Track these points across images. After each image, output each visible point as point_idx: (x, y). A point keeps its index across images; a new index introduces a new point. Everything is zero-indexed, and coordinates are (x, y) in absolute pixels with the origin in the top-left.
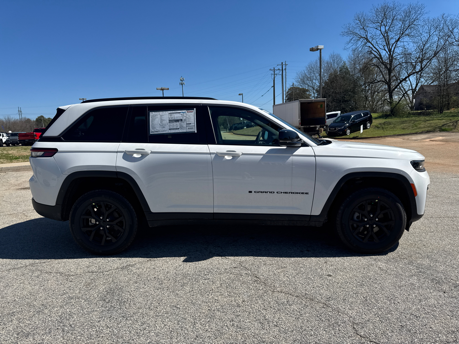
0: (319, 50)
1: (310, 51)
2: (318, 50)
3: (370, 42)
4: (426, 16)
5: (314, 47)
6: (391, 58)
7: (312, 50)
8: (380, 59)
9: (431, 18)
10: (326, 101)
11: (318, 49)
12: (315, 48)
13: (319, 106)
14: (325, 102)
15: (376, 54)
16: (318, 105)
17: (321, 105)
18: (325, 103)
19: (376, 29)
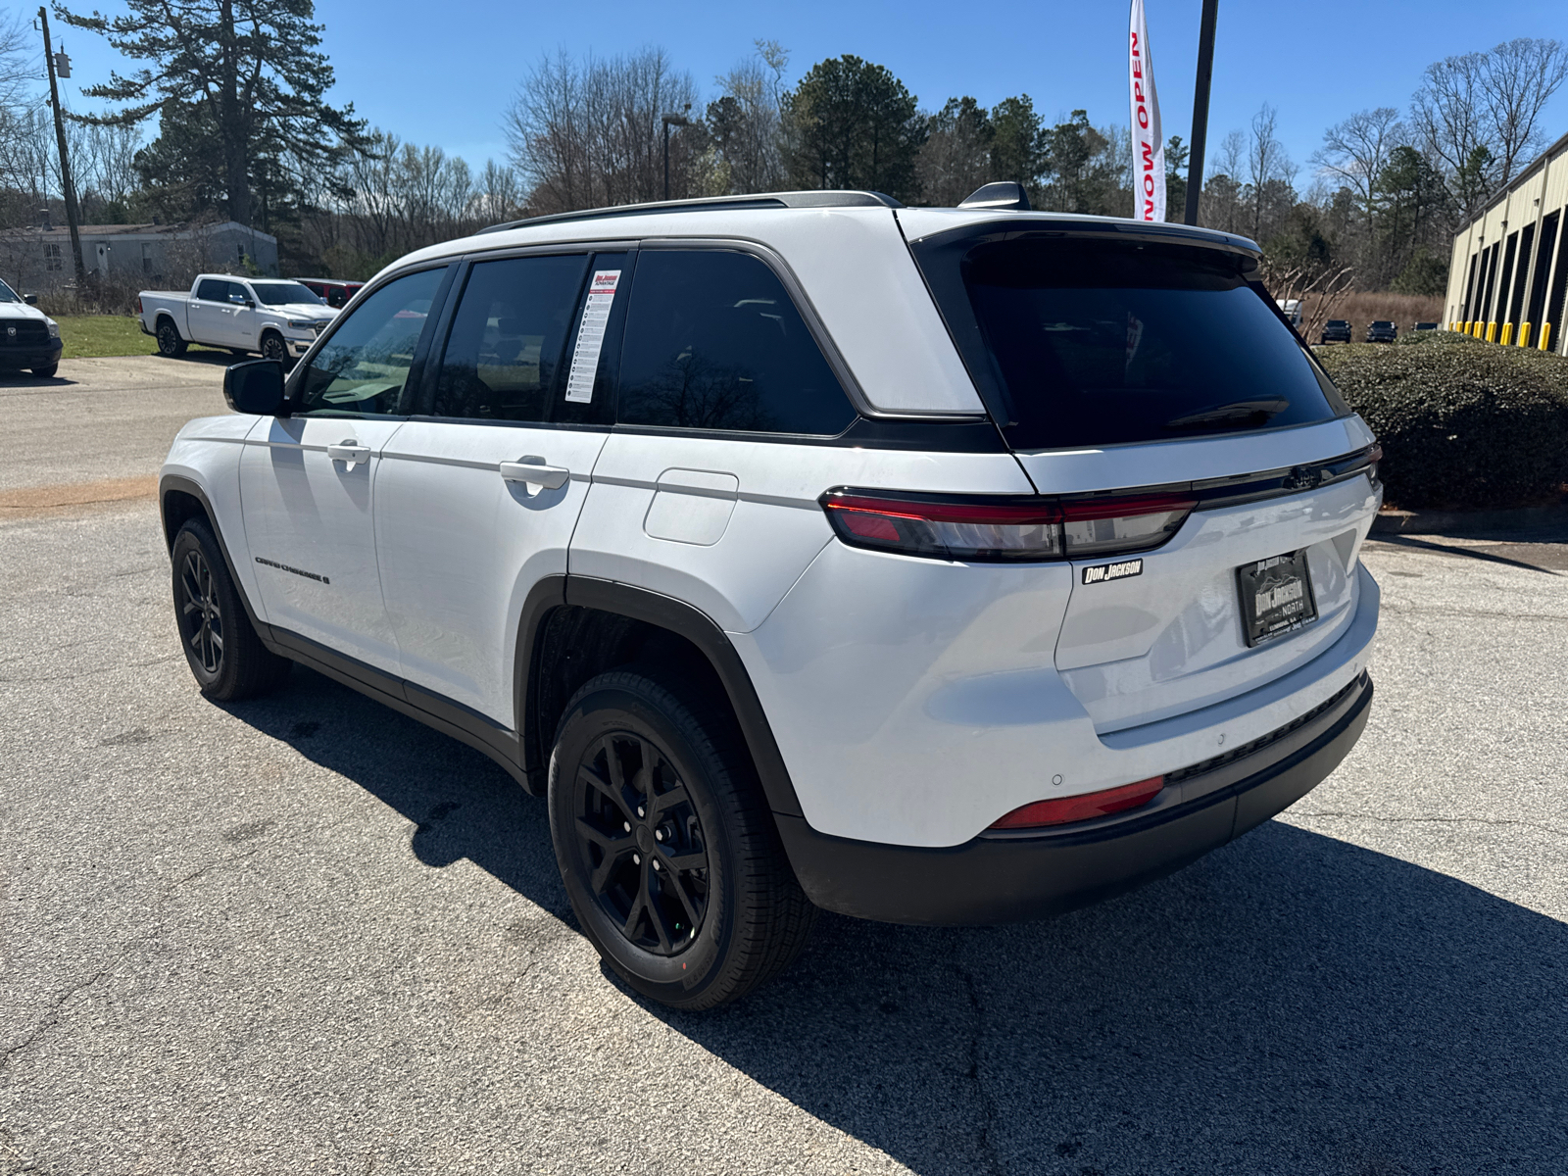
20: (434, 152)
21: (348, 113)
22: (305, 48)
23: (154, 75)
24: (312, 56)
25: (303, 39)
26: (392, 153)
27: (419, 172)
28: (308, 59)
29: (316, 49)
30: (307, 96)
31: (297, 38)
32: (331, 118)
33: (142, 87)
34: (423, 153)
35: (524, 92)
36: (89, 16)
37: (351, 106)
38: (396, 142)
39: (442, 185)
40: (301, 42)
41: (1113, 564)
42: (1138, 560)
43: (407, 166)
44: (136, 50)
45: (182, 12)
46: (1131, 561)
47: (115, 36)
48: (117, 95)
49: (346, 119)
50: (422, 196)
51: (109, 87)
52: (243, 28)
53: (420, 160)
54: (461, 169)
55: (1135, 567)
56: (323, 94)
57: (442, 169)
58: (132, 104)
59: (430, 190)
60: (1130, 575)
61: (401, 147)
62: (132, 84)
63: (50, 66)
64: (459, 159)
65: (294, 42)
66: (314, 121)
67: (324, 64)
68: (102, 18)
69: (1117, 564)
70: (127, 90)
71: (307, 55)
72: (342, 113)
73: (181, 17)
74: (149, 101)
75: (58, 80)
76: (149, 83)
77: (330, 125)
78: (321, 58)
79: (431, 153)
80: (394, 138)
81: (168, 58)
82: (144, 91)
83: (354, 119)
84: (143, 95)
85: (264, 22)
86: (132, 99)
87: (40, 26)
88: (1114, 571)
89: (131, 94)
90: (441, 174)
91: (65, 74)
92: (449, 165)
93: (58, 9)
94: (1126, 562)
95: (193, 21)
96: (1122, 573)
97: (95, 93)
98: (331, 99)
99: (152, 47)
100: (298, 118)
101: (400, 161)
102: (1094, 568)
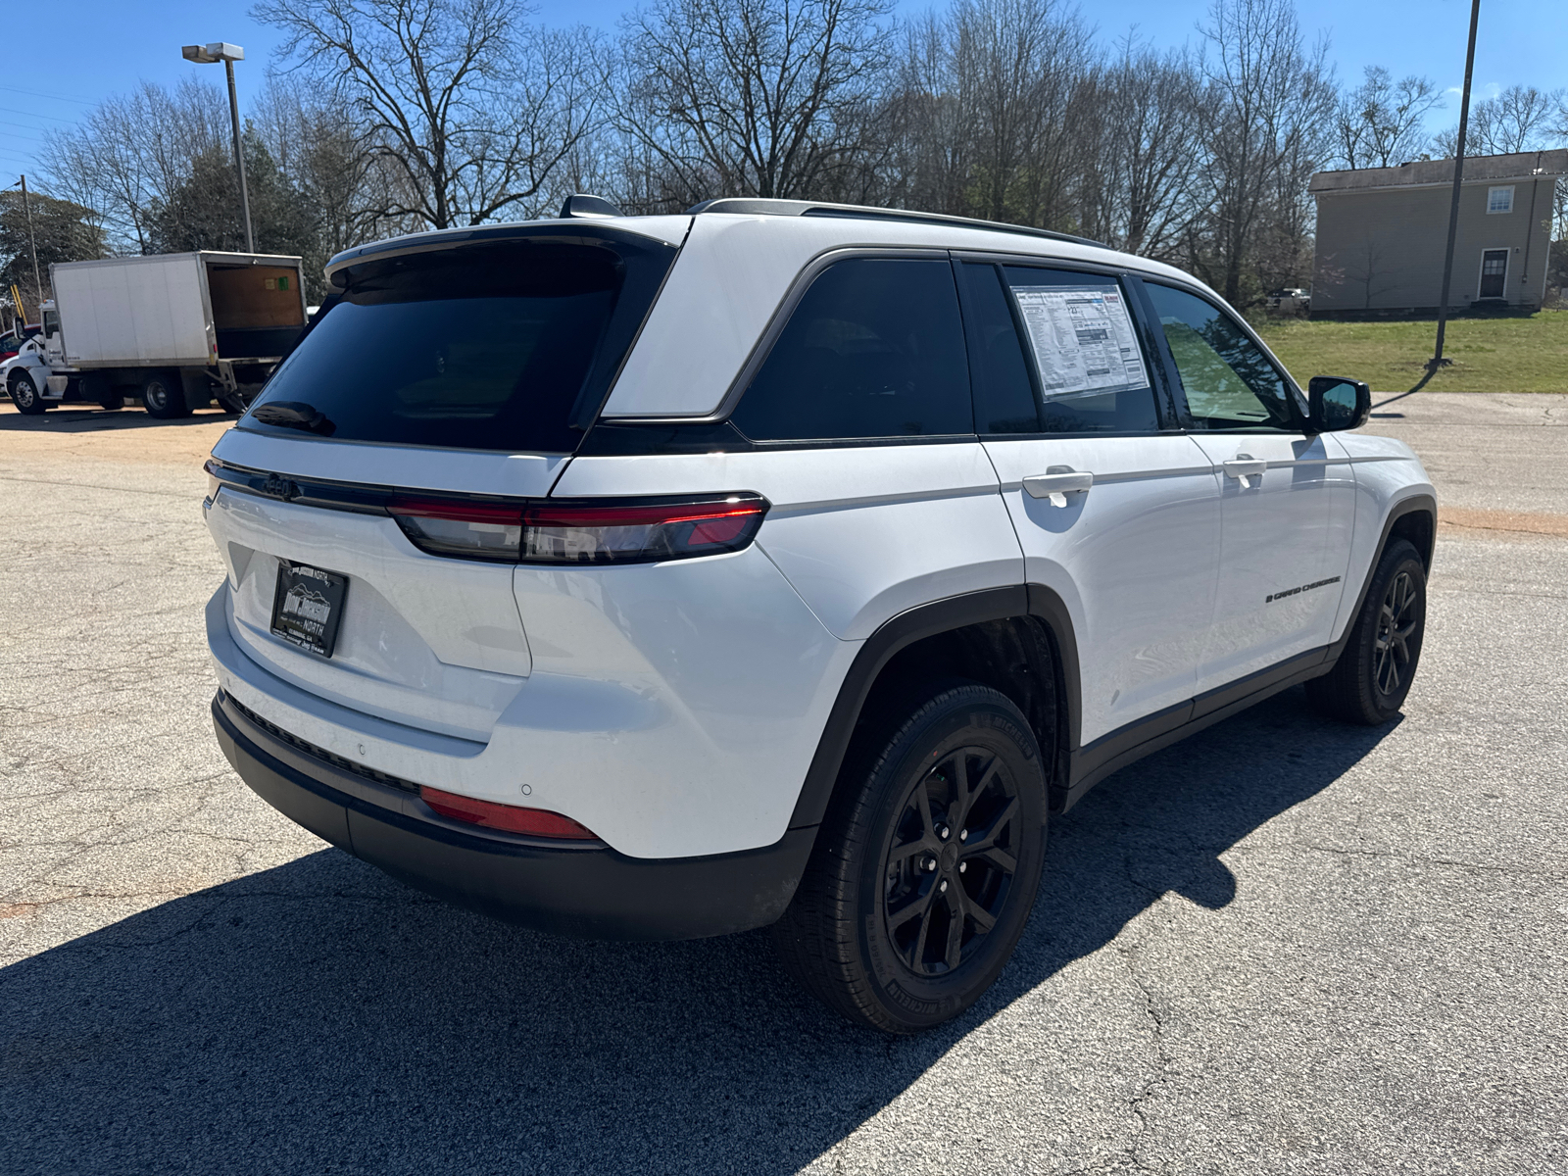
0: (223, 62)
1: (186, 56)
2: (217, 60)
3: (361, 66)
4: (533, 21)
5: (202, 46)
6: (438, 136)
7: (192, 54)
8: (404, 135)
9: (549, 31)
10: (300, 265)
11: (217, 57)
12: (210, 52)
13: (271, 284)
14: (296, 269)
15: (389, 114)
16: (264, 279)
17: (282, 281)
18: (297, 272)
19: (385, 25)
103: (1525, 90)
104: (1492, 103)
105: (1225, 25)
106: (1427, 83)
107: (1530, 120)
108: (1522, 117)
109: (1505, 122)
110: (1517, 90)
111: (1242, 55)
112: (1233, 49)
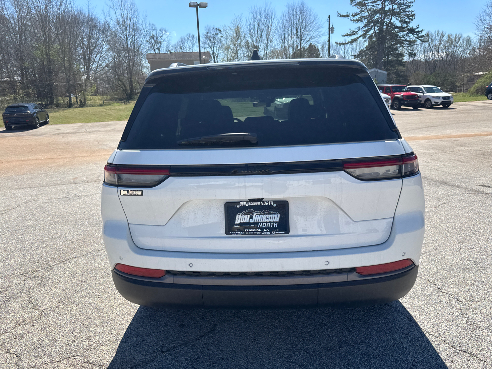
20: (459, 35)
21: (417, 28)
22: (407, 10)
23: (361, 28)
24: (409, 12)
25: (406, 7)
26: (442, 38)
27: (452, 43)
28: (408, 13)
29: (410, 9)
30: (405, 25)
31: (404, 7)
32: (412, 31)
33: (357, 32)
34: (454, 36)
35: (485, 8)
36: (345, 14)
37: (418, 26)
38: (444, 34)
39: (460, 46)
40: (406, 8)
41: (130, 190)
42: (140, 190)
43: (448, 42)
44: (357, 21)
45: (371, 7)
46: (137, 190)
47: (352, 18)
48: (350, 35)
49: (417, 30)
50: (452, 51)
51: (349, 33)
52: (388, 7)
53: (453, 39)
54: (468, 40)
55: (140, 193)
56: (410, 23)
57: (461, 41)
58: (354, 37)
59: (455, 49)
60: (137, 195)
61: (446, 35)
62: (355, 31)
63: (329, 31)
64: (468, 36)
65: (403, 8)
66: (406, 33)
67: (413, 13)
68: (349, 14)
69: (132, 190)
70: (353, 33)
71: (407, 12)
72: (415, 29)
73: (371, 8)
74: (358, 36)
75: (330, 34)
76: (359, 30)
77: (411, 33)
78: (412, 12)
79: (458, 36)
80: (444, 33)
81: (365, 21)
82: (358, 33)
83: (419, 29)
84: (357, 34)
85: (395, 4)
86: (354, 36)
87: (328, 21)
88: (131, 192)
89: (354, 34)
90: (460, 42)
91: (332, 33)
92: (464, 39)
93: (339, 14)
94: (136, 190)
95: (375, 9)
96: (134, 194)
97: (345, 36)
98: (412, 25)
99: (361, 20)
100: (401, 33)
101: (445, 40)
102: (123, 190)
103: (191, 35)
104: (184, 37)
105: (115, 4)
106: (166, 30)
107: (194, 43)
108: (192, 42)
109: (188, 43)
110: (190, 34)
111: (121, 15)
112: (118, 12)
